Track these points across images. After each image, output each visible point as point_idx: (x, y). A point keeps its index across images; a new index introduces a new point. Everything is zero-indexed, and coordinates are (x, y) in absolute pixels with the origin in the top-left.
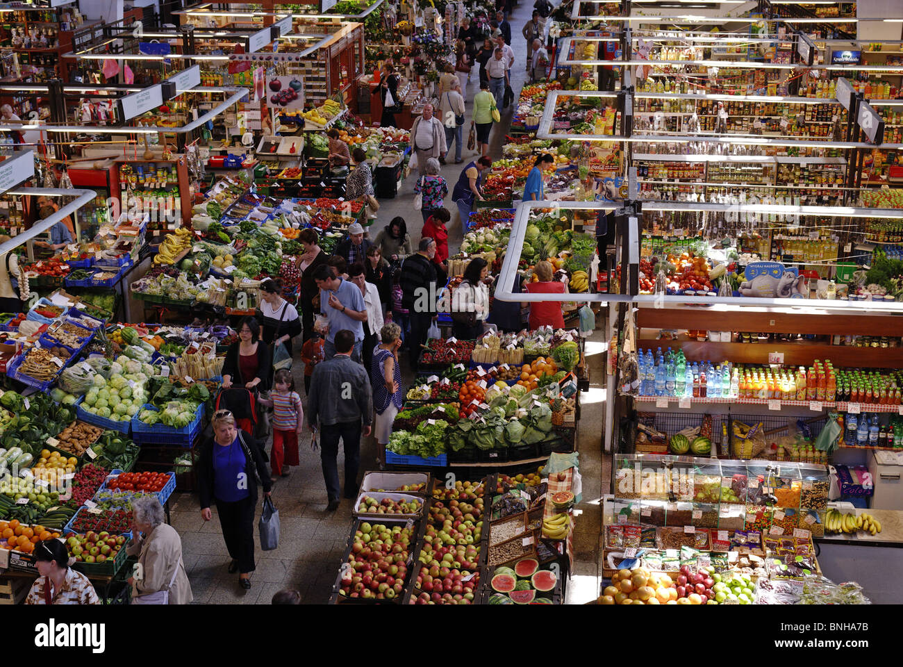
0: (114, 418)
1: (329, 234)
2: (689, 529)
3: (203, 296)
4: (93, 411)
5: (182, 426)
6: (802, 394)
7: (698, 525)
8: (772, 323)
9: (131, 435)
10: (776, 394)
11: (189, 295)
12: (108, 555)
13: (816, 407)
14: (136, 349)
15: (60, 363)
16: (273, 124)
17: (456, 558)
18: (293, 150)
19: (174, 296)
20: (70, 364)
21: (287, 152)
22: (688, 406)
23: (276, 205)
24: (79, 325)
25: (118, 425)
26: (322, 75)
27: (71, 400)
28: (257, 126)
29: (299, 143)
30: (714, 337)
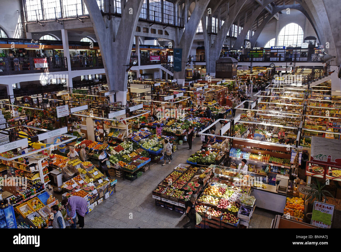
0: (146, 148)
1: (202, 124)
2: (227, 181)
3: (172, 131)
4: (143, 147)
5: (156, 151)
6: (262, 160)
7: (229, 181)
8: (259, 146)
9: (148, 152)
10: (257, 160)
11: (170, 131)
12: (133, 169)
13: (264, 163)
14: (155, 138)
15: (140, 138)
16: (202, 104)
17: (186, 179)
18: (204, 109)
19: (168, 131)
20: (142, 139)
21: (203, 109)
22: (239, 159)
23: (195, 118)
24: (147, 133)
25: (147, 150)
26: (216, 96)
27: (141, 145)
28: (199, 104)
29: (206, 108)
30: (247, 147)
